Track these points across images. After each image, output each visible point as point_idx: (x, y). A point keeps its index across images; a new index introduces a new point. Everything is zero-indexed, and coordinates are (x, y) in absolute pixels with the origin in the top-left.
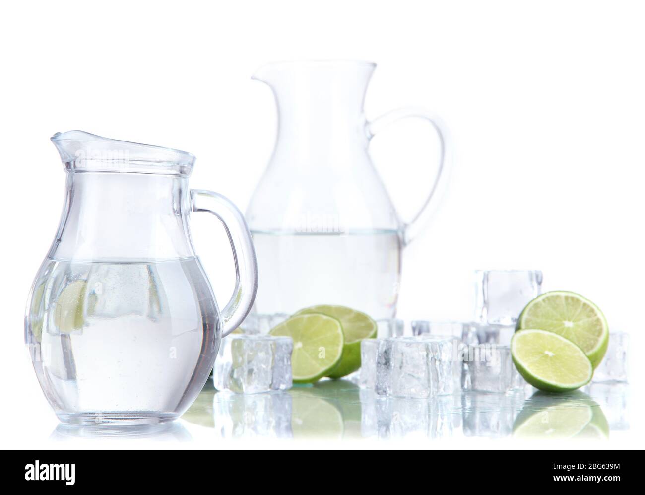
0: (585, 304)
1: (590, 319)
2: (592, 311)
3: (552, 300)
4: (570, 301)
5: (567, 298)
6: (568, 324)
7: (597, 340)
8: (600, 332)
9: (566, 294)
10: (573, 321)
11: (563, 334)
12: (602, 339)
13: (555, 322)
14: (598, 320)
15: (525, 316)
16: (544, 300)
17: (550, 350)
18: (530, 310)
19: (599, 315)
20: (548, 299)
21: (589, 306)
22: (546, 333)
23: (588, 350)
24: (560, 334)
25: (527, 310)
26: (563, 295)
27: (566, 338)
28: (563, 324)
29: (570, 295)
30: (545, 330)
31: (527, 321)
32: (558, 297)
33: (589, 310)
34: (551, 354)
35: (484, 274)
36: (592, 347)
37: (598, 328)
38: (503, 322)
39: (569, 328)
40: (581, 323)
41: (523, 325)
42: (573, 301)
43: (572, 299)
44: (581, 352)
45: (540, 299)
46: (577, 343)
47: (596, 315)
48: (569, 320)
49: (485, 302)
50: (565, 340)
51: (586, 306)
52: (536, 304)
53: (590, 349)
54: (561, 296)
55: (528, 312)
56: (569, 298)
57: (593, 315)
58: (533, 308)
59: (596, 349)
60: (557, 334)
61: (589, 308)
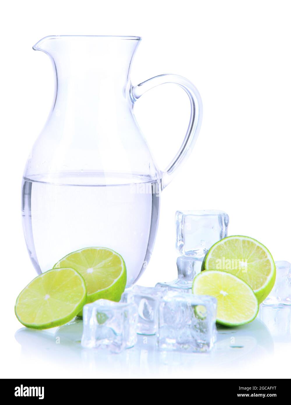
0: (258, 247)
1: (262, 260)
2: (264, 253)
3: (232, 243)
5: (244, 242)
7: (266, 279)
8: (269, 271)
9: (243, 238)
12: (269, 278)
14: (268, 261)
15: (209, 257)
16: (225, 243)
17: (225, 290)
18: (214, 251)
19: (269, 257)
20: (230, 242)
21: (261, 249)
23: (256, 289)
24: (235, 275)
26: (241, 239)
27: (240, 279)
29: (247, 239)
32: (237, 240)
34: (224, 293)
36: (262, 285)
37: (267, 268)
41: (207, 266)
42: (249, 244)
43: (248, 242)
44: (251, 291)
45: (223, 242)
47: (266, 257)
51: (259, 249)
52: (219, 246)
53: (259, 287)
54: (240, 240)
55: (212, 253)
56: (246, 242)
57: (264, 257)
58: (216, 250)
59: (264, 287)
60: (232, 274)
61: (261, 251)
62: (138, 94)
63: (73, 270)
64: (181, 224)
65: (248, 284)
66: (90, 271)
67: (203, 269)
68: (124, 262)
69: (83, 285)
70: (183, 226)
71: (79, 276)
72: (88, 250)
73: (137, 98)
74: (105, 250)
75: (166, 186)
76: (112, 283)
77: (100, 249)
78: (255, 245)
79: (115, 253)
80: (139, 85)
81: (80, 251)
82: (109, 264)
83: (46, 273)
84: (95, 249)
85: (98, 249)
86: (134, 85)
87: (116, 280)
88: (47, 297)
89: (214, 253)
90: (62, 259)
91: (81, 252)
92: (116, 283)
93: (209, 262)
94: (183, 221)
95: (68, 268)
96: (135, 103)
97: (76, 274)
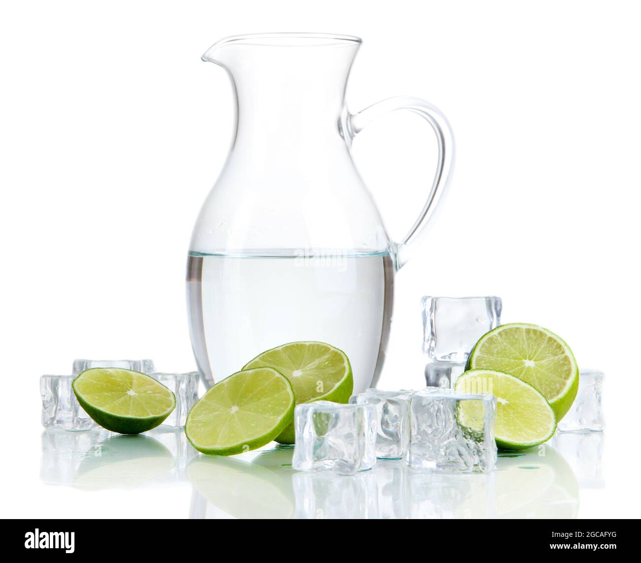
0: (550, 339)
1: (557, 358)
2: (559, 347)
3: (510, 333)
4: (532, 335)
5: (528, 331)
6: (529, 363)
7: (564, 384)
8: (568, 373)
9: (527, 327)
10: (534, 361)
11: (522, 375)
12: (569, 383)
13: (512, 361)
14: (566, 358)
15: (477, 354)
16: (500, 334)
17: (504, 397)
18: (483, 345)
19: (567, 353)
20: (506, 332)
21: (555, 341)
22: (500, 374)
23: (551, 398)
24: (518, 378)
25: (480, 345)
26: (524, 327)
27: (526, 382)
28: (523, 363)
29: (532, 328)
30: (499, 371)
31: (479, 360)
32: (517, 330)
33: (555, 346)
34: (504, 402)
35: (432, 300)
36: (558, 392)
37: (566, 368)
38: (453, 359)
39: (529, 367)
40: (543, 361)
41: (473, 365)
42: (536, 335)
43: (535, 331)
44: (543, 400)
45: (496, 333)
46: (538, 387)
47: (563, 353)
48: (530, 359)
49: (432, 333)
50: (523, 384)
51: (552, 342)
52: (491, 339)
53: (554, 395)
54: (522, 329)
55: (481, 349)
56: (532, 332)
57: (560, 352)
58: (486, 344)
59: (561, 395)
60: (513, 376)
61: (556, 344)
62: (358, 126)
63: (272, 370)
64: (429, 313)
65: (538, 390)
66: (297, 374)
67: (468, 368)
68: (348, 360)
69: (289, 389)
70: (433, 314)
71: (283, 378)
72: (293, 346)
73: (357, 132)
74: (318, 345)
75: (402, 265)
76: (331, 389)
77: (310, 345)
78: (546, 335)
79: (332, 349)
80: (360, 113)
81: (280, 348)
82: (326, 363)
83: (231, 377)
84: (302, 345)
85: (307, 344)
86: (352, 113)
87: (337, 385)
88: (235, 409)
89: (483, 349)
90: (254, 359)
91: (282, 349)
92: (338, 388)
93: (476, 361)
94: (434, 308)
95: (264, 369)
96: (354, 138)
97: (277, 375)
